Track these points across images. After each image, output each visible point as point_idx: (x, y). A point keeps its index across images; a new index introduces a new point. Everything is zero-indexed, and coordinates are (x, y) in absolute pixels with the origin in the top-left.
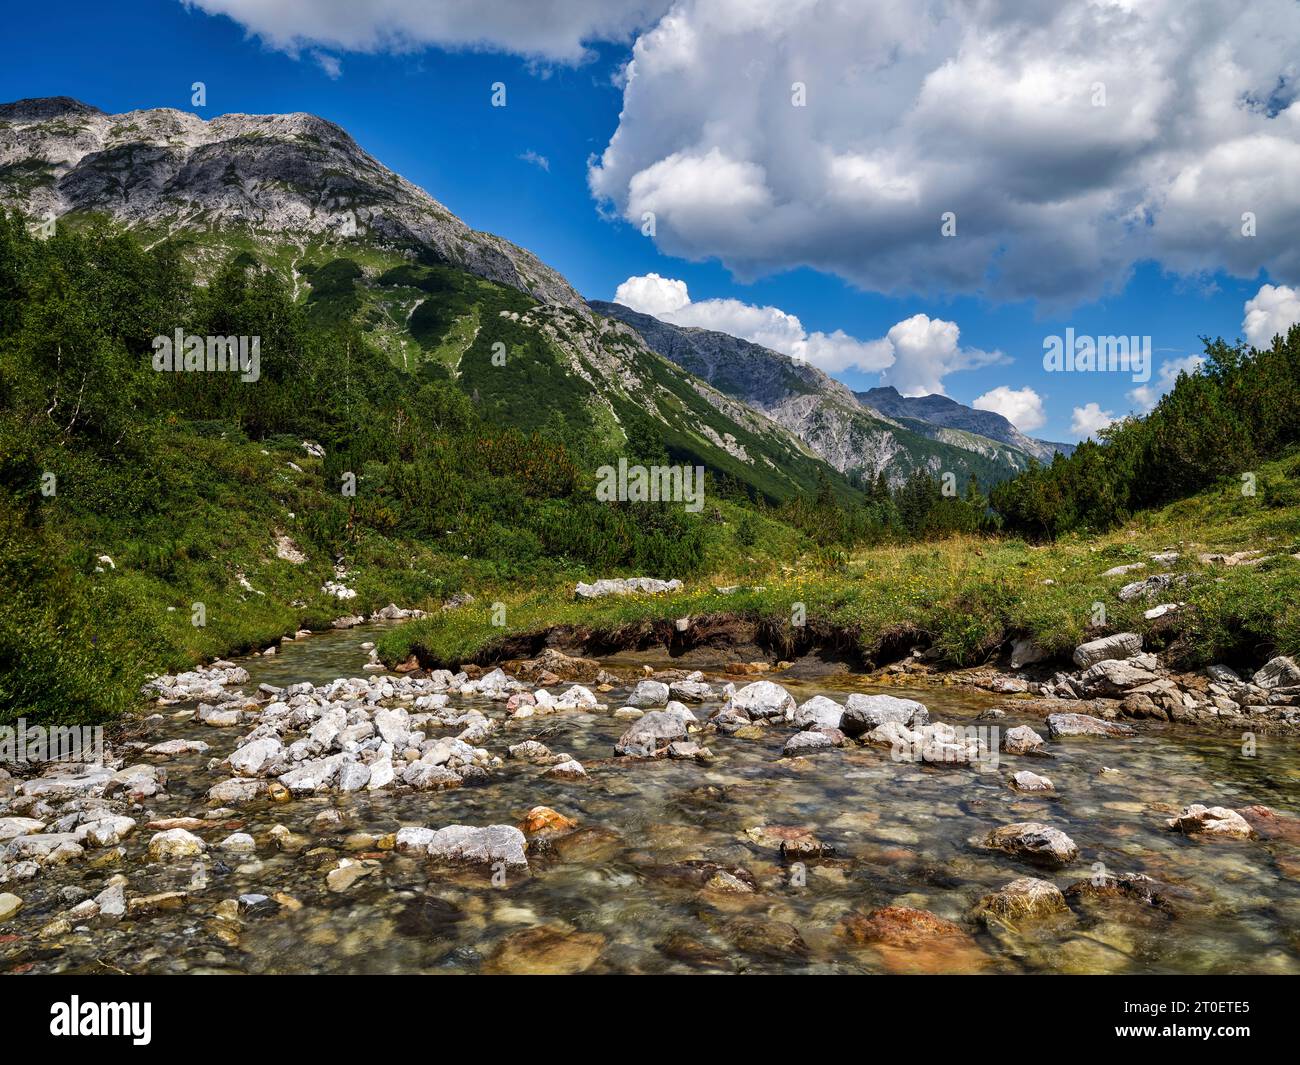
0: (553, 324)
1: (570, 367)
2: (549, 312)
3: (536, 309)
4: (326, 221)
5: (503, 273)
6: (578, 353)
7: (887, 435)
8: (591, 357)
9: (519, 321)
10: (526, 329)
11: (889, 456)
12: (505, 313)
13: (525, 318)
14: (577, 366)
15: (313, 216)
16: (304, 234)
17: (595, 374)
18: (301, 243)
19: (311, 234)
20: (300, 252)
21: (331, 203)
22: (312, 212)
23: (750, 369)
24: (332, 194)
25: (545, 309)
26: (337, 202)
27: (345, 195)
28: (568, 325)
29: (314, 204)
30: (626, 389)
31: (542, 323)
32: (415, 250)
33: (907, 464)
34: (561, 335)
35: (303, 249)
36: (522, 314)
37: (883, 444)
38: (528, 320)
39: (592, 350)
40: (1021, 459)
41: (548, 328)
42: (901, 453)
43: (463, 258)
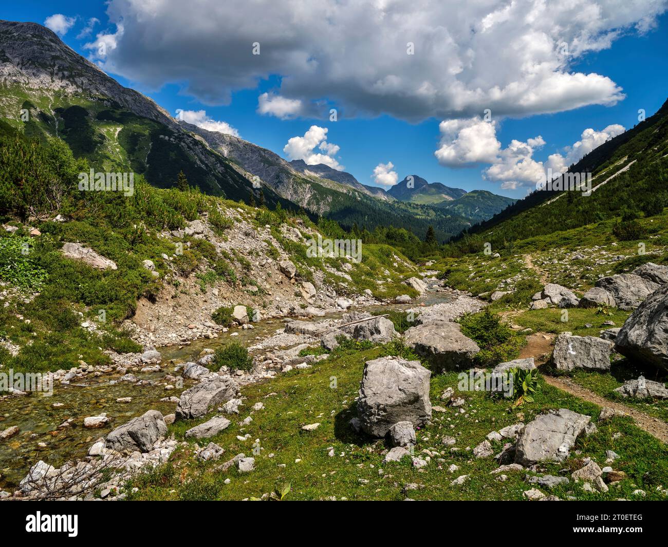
0: (184, 142)
1: (196, 163)
2: (182, 136)
3: (176, 135)
4: (60, 84)
5: (146, 112)
6: (197, 156)
7: (308, 185)
8: (203, 158)
9: (169, 140)
10: (174, 144)
11: (309, 196)
12: (162, 136)
13: (172, 139)
14: (199, 162)
15: (53, 81)
16: (50, 90)
17: (206, 165)
18: (50, 95)
19: (54, 91)
20: (51, 101)
21: (60, 75)
22: (52, 79)
23: (244, 153)
24: (59, 70)
25: (180, 135)
26: (63, 74)
27: (67, 70)
28: (191, 142)
29: (52, 74)
30: (219, 172)
31: (180, 141)
32: (109, 101)
33: (318, 199)
34: (189, 147)
35: (52, 98)
36: (170, 137)
37: (307, 190)
38: (173, 140)
39: (203, 154)
40: (361, 196)
41: (183, 144)
42: (315, 194)
43: (128, 105)
